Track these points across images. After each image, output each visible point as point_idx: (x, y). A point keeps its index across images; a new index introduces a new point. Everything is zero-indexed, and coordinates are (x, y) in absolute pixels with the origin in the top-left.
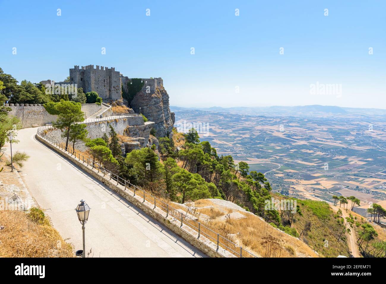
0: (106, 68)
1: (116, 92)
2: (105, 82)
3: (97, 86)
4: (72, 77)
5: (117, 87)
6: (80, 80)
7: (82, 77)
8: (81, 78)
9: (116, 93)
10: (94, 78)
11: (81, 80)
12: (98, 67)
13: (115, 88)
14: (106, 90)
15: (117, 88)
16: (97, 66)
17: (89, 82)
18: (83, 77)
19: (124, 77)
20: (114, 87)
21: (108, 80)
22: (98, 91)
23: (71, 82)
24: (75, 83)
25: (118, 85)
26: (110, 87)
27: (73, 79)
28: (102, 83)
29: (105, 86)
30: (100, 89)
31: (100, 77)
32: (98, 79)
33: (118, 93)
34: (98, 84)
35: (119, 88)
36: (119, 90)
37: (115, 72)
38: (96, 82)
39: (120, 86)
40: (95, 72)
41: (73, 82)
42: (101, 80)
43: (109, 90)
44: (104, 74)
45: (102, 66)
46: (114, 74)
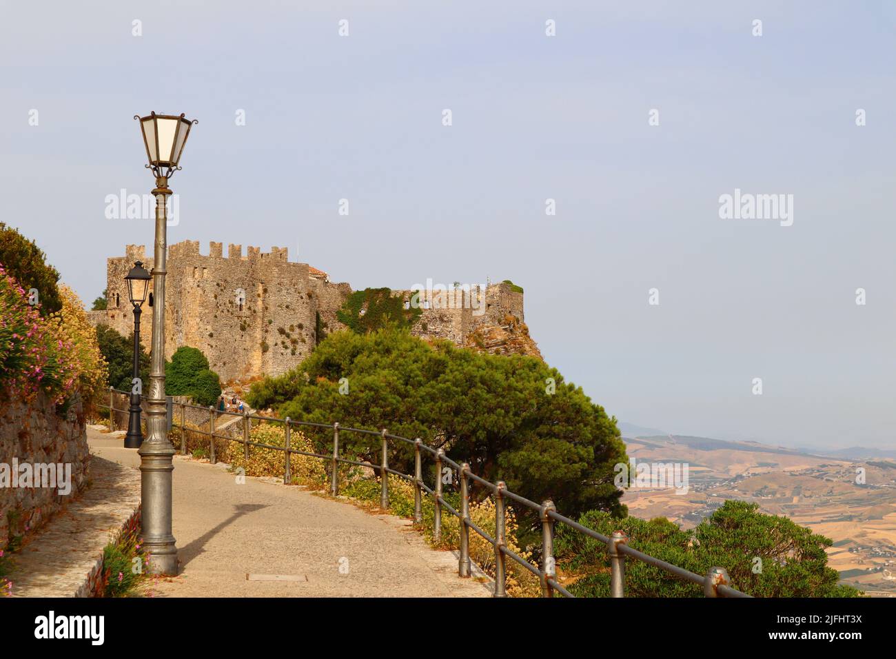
0: (251, 249)
1: (289, 351)
3: (209, 327)
4: (117, 291)
5: (297, 330)
9: (289, 355)
12: (216, 248)
13: (288, 336)
14: (248, 344)
15: (295, 336)
16: (212, 244)
20: (282, 331)
21: (260, 300)
22: (212, 347)
23: (110, 312)
24: (125, 316)
25: (300, 321)
26: (267, 331)
27: (120, 298)
28: (232, 314)
29: (243, 328)
30: (220, 340)
31: (225, 291)
32: (216, 297)
33: (300, 354)
34: (216, 317)
35: (304, 333)
36: (303, 341)
37: (289, 265)
38: (207, 311)
39: (309, 324)
40: (205, 271)
41: (118, 311)
42: (228, 302)
43: (260, 341)
44: (243, 275)
45: (233, 245)
46: (283, 276)
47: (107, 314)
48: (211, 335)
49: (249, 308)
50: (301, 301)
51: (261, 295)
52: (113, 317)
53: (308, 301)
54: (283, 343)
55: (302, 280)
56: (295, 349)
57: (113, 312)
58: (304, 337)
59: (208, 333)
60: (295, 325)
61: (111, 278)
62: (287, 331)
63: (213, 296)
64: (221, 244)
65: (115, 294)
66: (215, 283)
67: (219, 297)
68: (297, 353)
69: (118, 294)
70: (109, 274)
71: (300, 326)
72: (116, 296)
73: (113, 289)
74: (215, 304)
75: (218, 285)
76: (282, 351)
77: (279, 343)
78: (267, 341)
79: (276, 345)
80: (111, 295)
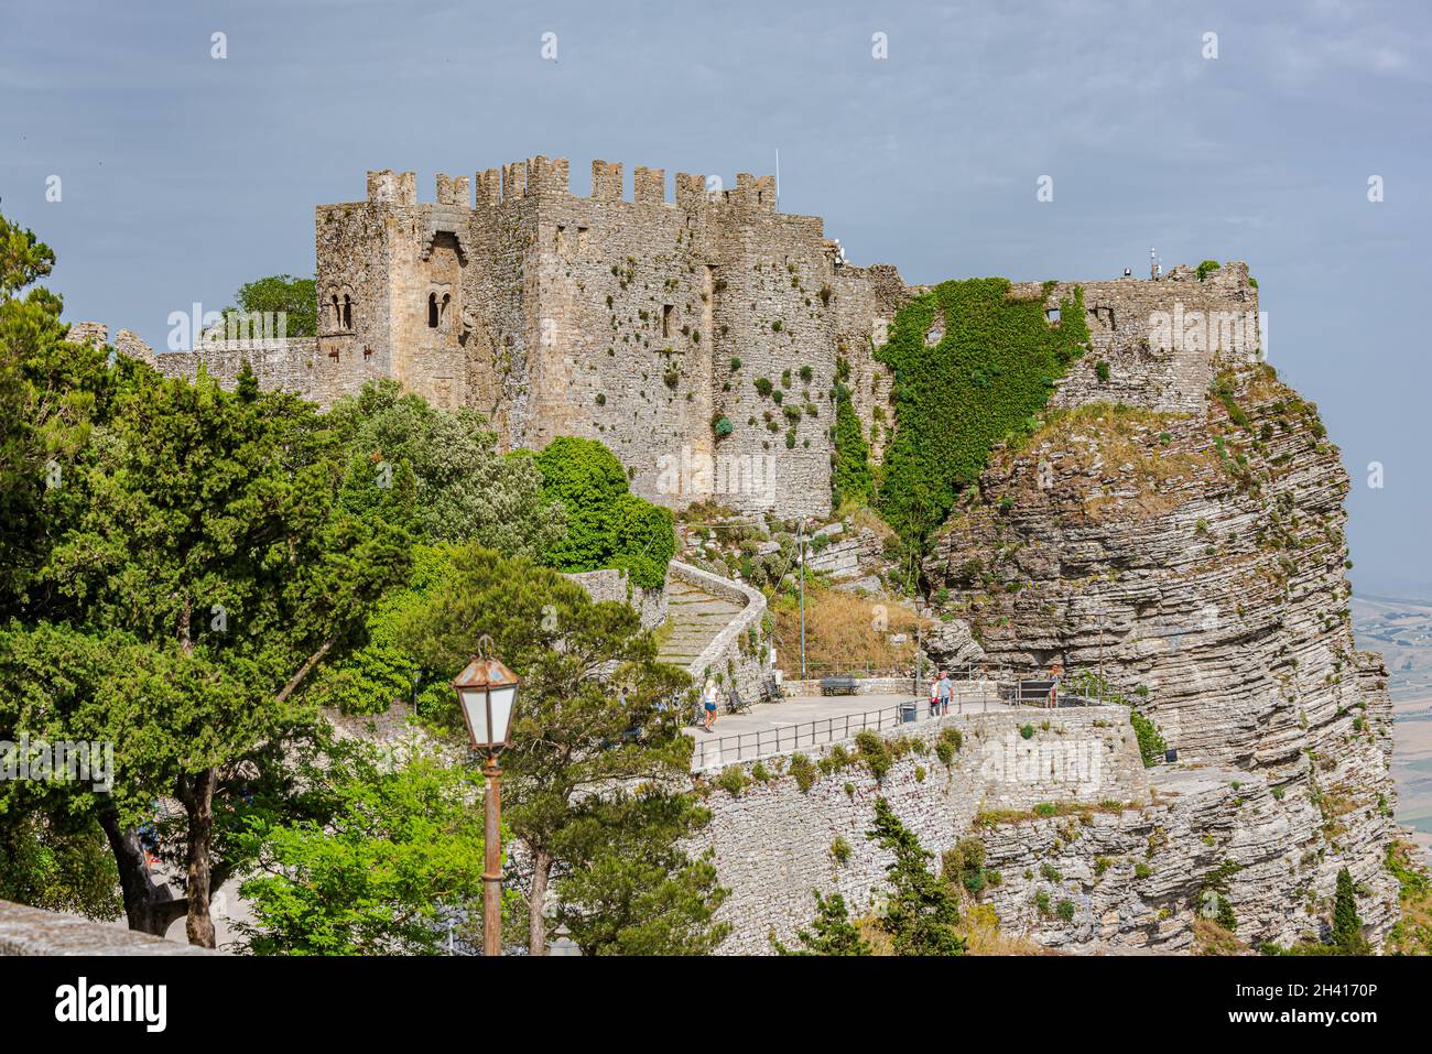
0: (682, 180)
1: (781, 438)
2: (674, 328)
3: (596, 379)
4: (345, 290)
5: (798, 384)
6: (426, 318)
7: (441, 291)
8: (433, 297)
9: (782, 449)
10: (574, 290)
11: (433, 322)
13: (778, 399)
14: (683, 422)
15: (793, 399)
17: (519, 343)
18: (447, 289)
19: (856, 273)
20: (764, 388)
21: (708, 308)
22: (602, 429)
23: (325, 342)
24: (368, 352)
25: (805, 362)
26: (727, 388)
27: (353, 307)
28: (646, 345)
29: (671, 382)
30: (622, 412)
31: (629, 286)
32: (610, 301)
33: (806, 444)
34: (611, 353)
35: (814, 393)
36: (814, 414)
37: (777, 221)
38: (590, 339)
39: (825, 370)
40: (584, 235)
41: (348, 340)
42: (637, 315)
43: (709, 414)
44: (670, 247)
45: (645, 171)
46: (764, 248)
47: (318, 348)
48: (601, 401)
49: (685, 331)
50: (806, 311)
51: (709, 297)
52: (335, 354)
53: (823, 311)
54: (768, 417)
55: (809, 259)
56: (795, 432)
57: (336, 342)
58: (814, 401)
59: (594, 396)
60: (793, 371)
61: (327, 257)
62: (778, 387)
63: (604, 299)
64: (620, 166)
65: (340, 295)
66: (608, 268)
67: (617, 303)
68: (800, 439)
69: (347, 298)
70: (320, 247)
71: (806, 374)
72: (341, 302)
73: (333, 284)
74: (608, 320)
75: (614, 271)
76: (766, 438)
77: (759, 417)
78: (727, 414)
79: (751, 422)
80: (328, 300)
